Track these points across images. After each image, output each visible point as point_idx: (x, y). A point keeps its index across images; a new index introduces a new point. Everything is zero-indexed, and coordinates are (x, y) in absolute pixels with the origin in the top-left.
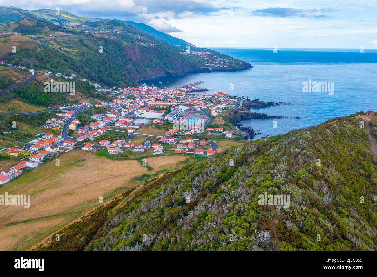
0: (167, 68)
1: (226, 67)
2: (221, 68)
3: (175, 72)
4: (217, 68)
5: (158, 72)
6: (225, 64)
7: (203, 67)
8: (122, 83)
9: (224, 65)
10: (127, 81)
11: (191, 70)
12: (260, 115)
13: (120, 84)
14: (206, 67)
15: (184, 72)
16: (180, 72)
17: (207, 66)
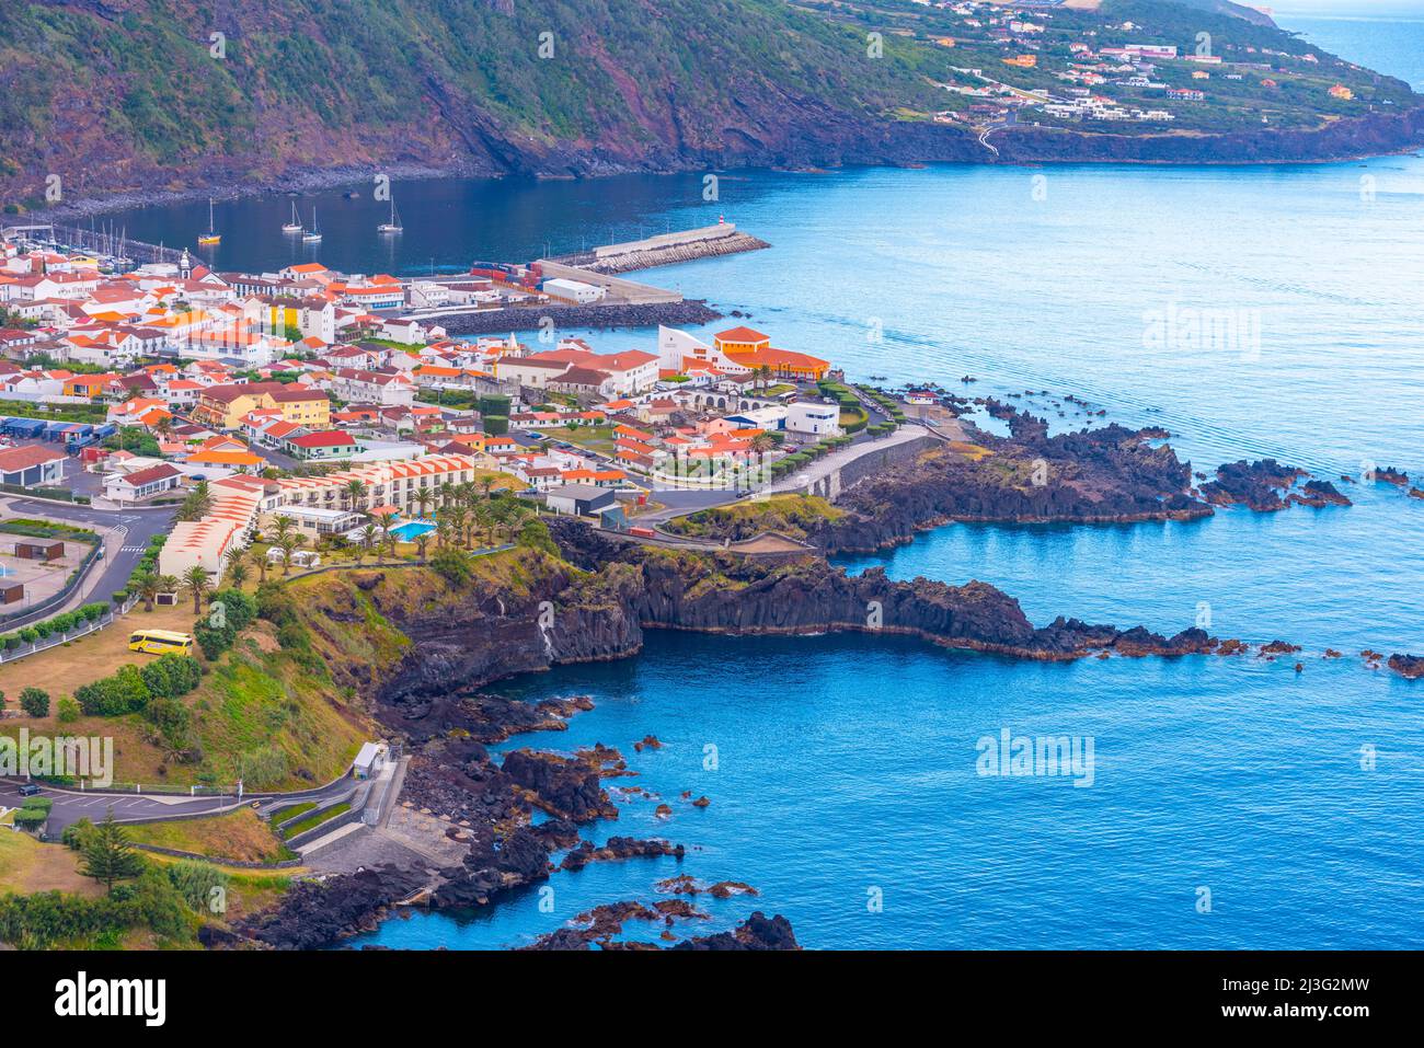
0: (502, 98)
1: (1151, 125)
2: (1105, 124)
4: (1061, 123)
5: (385, 132)
6: (1161, 94)
7: (907, 115)
9: (1149, 98)
11: (763, 138)
12: (920, 606)
14: (942, 118)
15: (683, 149)
16: (642, 150)
17: (966, 104)
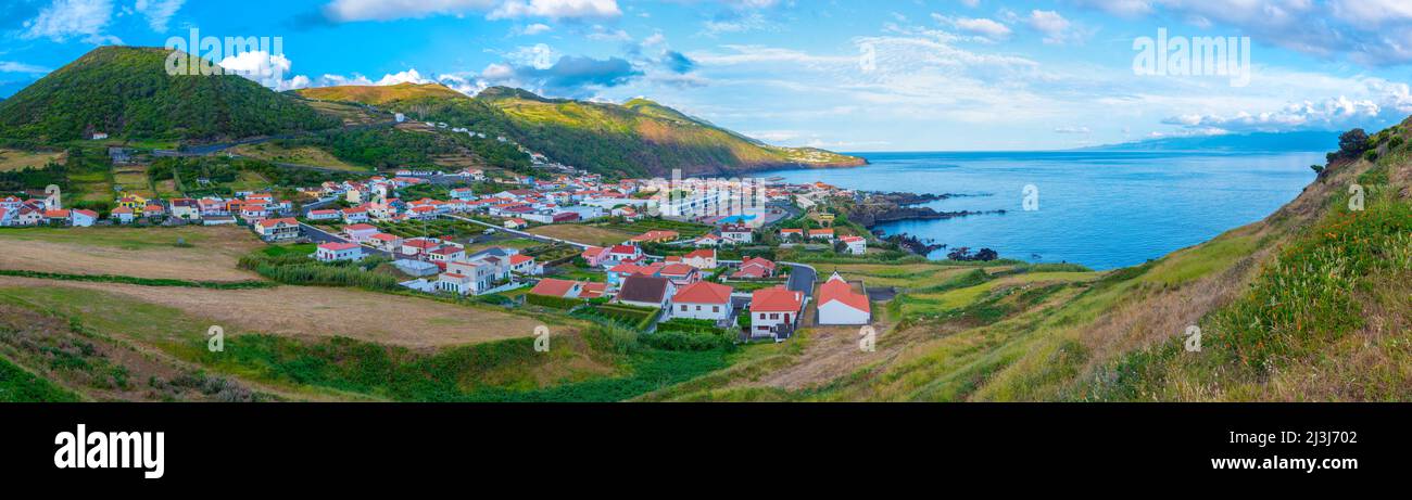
3: (734, 168)
8: (620, 173)
10: (632, 171)
13: (615, 174)
